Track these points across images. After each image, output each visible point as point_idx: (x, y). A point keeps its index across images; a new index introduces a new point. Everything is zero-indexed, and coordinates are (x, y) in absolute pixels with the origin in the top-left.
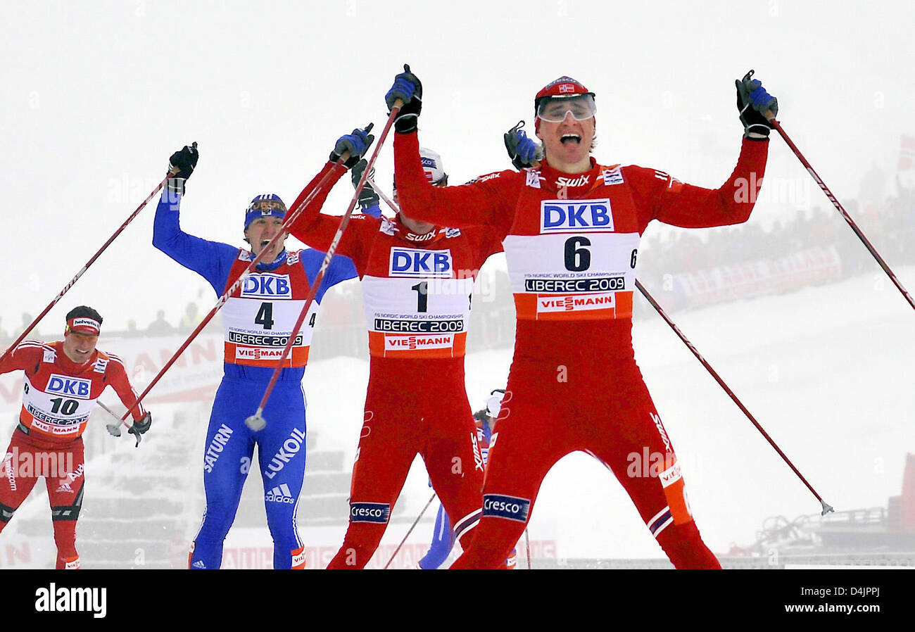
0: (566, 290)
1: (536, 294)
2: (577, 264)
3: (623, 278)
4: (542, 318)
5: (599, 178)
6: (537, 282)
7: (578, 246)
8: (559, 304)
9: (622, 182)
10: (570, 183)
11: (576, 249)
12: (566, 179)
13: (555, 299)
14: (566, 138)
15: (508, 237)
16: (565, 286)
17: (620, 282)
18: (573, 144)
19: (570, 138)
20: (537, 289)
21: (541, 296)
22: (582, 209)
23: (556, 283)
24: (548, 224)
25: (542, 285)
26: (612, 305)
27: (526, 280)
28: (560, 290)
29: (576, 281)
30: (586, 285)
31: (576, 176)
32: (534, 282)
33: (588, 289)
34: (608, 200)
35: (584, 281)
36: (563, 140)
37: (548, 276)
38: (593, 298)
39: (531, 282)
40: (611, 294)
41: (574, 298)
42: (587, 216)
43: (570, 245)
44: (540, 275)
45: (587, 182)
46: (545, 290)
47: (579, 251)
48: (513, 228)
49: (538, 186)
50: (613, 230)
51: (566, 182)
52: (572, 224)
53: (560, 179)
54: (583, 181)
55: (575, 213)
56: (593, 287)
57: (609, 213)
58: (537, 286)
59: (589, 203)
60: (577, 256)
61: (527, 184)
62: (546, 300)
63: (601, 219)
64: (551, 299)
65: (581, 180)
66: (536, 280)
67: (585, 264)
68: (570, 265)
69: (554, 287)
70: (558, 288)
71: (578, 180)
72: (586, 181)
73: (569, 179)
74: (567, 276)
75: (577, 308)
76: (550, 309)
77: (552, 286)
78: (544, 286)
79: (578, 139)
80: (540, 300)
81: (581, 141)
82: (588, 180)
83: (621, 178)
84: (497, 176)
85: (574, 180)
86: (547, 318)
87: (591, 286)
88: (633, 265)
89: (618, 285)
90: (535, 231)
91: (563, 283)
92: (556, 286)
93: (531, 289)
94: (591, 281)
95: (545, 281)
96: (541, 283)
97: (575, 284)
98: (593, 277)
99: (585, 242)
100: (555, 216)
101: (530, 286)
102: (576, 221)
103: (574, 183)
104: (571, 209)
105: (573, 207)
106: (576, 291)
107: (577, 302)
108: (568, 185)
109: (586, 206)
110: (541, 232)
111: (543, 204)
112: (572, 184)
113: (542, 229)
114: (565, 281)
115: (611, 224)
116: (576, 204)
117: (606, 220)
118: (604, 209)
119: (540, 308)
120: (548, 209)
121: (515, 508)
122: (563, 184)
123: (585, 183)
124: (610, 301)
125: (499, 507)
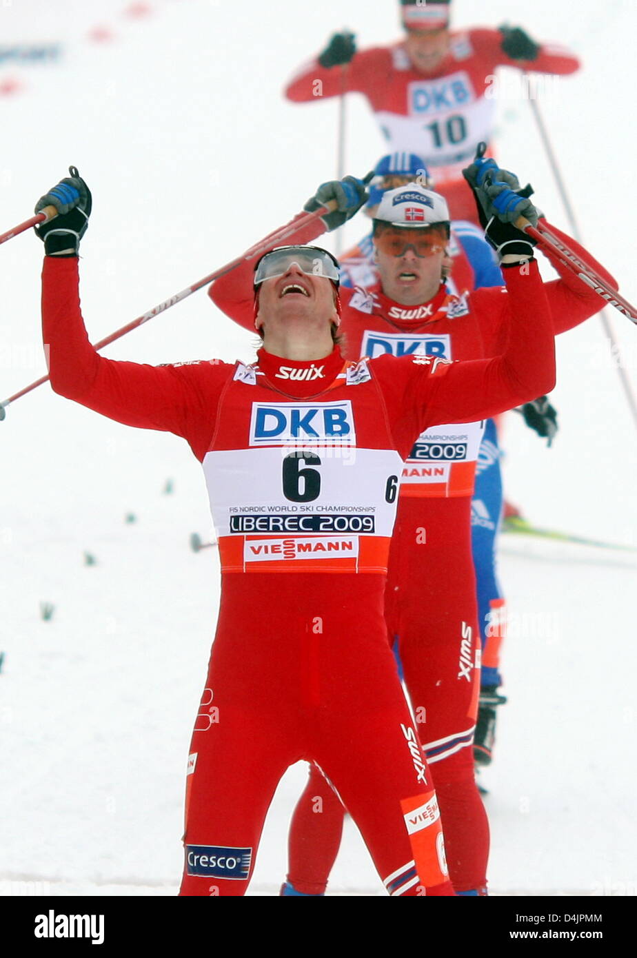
0: (285, 530)
1: (243, 536)
2: (302, 491)
3: (372, 517)
4: (252, 569)
5: (340, 376)
6: (245, 519)
7: (302, 465)
8: (274, 549)
9: (369, 379)
10: (295, 375)
11: (300, 469)
12: (290, 369)
13: (270, 543)
15: (208, 454)
16: (283, 524)
17: (368, 521)
20: (245, 529)
21: (249, 538)
22: (312, 414)
23: (271, 519)
24: (260, 432)
25: (252, 524)
26: (354, 553)
27: (232, 517)
28: (276, 529)
29: (300, 517)
30: (314, 523)
32: (240, 519)
33: (317, 529)
34: (349, 402)
35: (311, 518)
37: (261, 509)
38: (325, 542)
39: (236, 518)
40: (354, 539)
41: (297, 541)
42: (318, 423)
43: (290, 464)
44: (250, 509)
45: (321, 376)
46: (256, 530)
47: (305, 472)
48: (213, 444)
49: (253, 382)
50: (355, 445)
51: (289, 373)
52: (294, 433)
53: (282, 369)
54: (314, 373)
55: (301, 418)
56: (324, 526)
57: (350, 420)
58: (245, 524)
59: (321, 407)
60: (302, 480)
61: (235, 379)
62: (256, 544)
63: (337, 428)
64: (263, 543)
65: (311, 371)
66: (243, 517)
67: (313, 490)
68: (290, 491)
69: (267, 524)
70: (273, 526)
71: (306, 371)
72: (319, 373)
73: (293, 368)
74: (286, 508)
75: (300, 555)
76: (262, 557)
77: (266, 524)
78: (255, 523)
80: (248, 545)
82: (322, 373)
83: (368, 373)
85: (300, 371)
86: (258, 569)
87: (322, 525)
88: (391, 498)
89: (364, 527)
90: (242, 444)
91: (281, 520)
92: (271, 524)
93: (237, 530)
94: (321, 518)
95: (256, 517)
96: (250, 521)
97: (298, 521)
98: (324, 512)
99: (313, 459)
100: (271, 423)
101: (236, 525)
102: (301, 430)
103: (301, 375)
104: (295, 414)
105: (298, 411)
106: (300, 530)
107: (300, 546)
108: (292, 378)
109: (317, 411)
110: (250, 445)
111: (256, 406)
112: (298, 376)
113: (253, 440)
114: (284, 517)
115: (352, 436)
116: (304, 408)
117: (345, 429)
118: (342, 414)
119: (249, 556)
120: (262, 413)
121: (231, 863)
122: (286, 376)
123: (318, 377)
124: (350, 547)
125: (209, 863)
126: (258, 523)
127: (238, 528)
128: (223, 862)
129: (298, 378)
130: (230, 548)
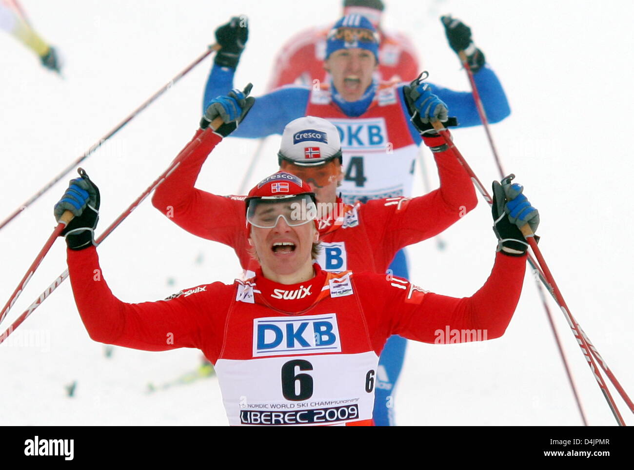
2: (298, 392)
3: (356, 406)
5: (324, 288)
6: (252, 413)
7: (297, 371)
9: (351, 293)
10: (287, 296)
11: (296, 375)
12: (283, 291)
14: (277, 246)
15: (218, 361)
16: (284, 419)
17: (353, 410)
18: (287, 252)
19: (283, 246)
20: (253, 422)
22: (303, 326)
23: (273, 414)
24: (262, 345)
25: (258, 418)
27: (241, 411)
28: (278, 422)
29: (297, 412)
30: (309, 416)
31: (295, 287)
32: (249, 413)
33: (312, 421)
34: (334, 315)
35: (306, 412)
36: (274, 249)
37: (264, 406)
39: (246, 413)
40: (342, 425)
42: (309, 335)
43: (288, 370)
44: (256, 406)
45: (309, 294)
46: (261, 423)
47: (300, 377)
48: (222, 354)
49: (251, 300)
50: (340, 351)
51: (283, 294)
52: (290, 344)
53: (276, 291)
54: (303, 292)
55: (295, 331)
56: (318, 418)
57: (335, 331)
58: (253, 418)
59: (311, 320)
60: (298, 383)
61: (237, 300)
63: (325, 338)
65: (301, 291)
66: (251, 412)
67: (307, 391)
68: (288, 392)
69: (271, 419)
70: (275, 420)
71: (297, 291)
72: (307, 292)
73: (286, 290)
74: (285, 406)
77: (269, 418)
78: (260, 417)
79: (293, 248)
81: (297, 249)
82: (310, 291)
83: (351, 288)
84: (203, 289)
85: (292, 292)
87: (315, 417)
88: (370, 388)
89: (349, 414)
90: (247, 355)
91: (282, 416)
92: (274, 419)
93: (246, 422)
94: (315, 412)
95: (261, 412)
96: (257, 415)
97: (295, 415)
98: (317, 407)
99: (306, 366)
100: (270, 336)
101: (246, 419)
102: (296, 341)
103: (293, 295)
104: (290, 327)
105: (292, 325)
106: (298, 423)
108: (285, 298)
109: (307, 323)
110: (254, 356)
111: (256, 322)
112: (290, 296)
113: (255, 352)
114: (285, 413)
115: (338, 344)
116: (297, 321)
117: (332, 339)
118: (329, 326)
120: (262, 328)
122: (280, 297)
123: (307, 295)
126: (263, 418)
127: (247, 420)
129: (290, 297)
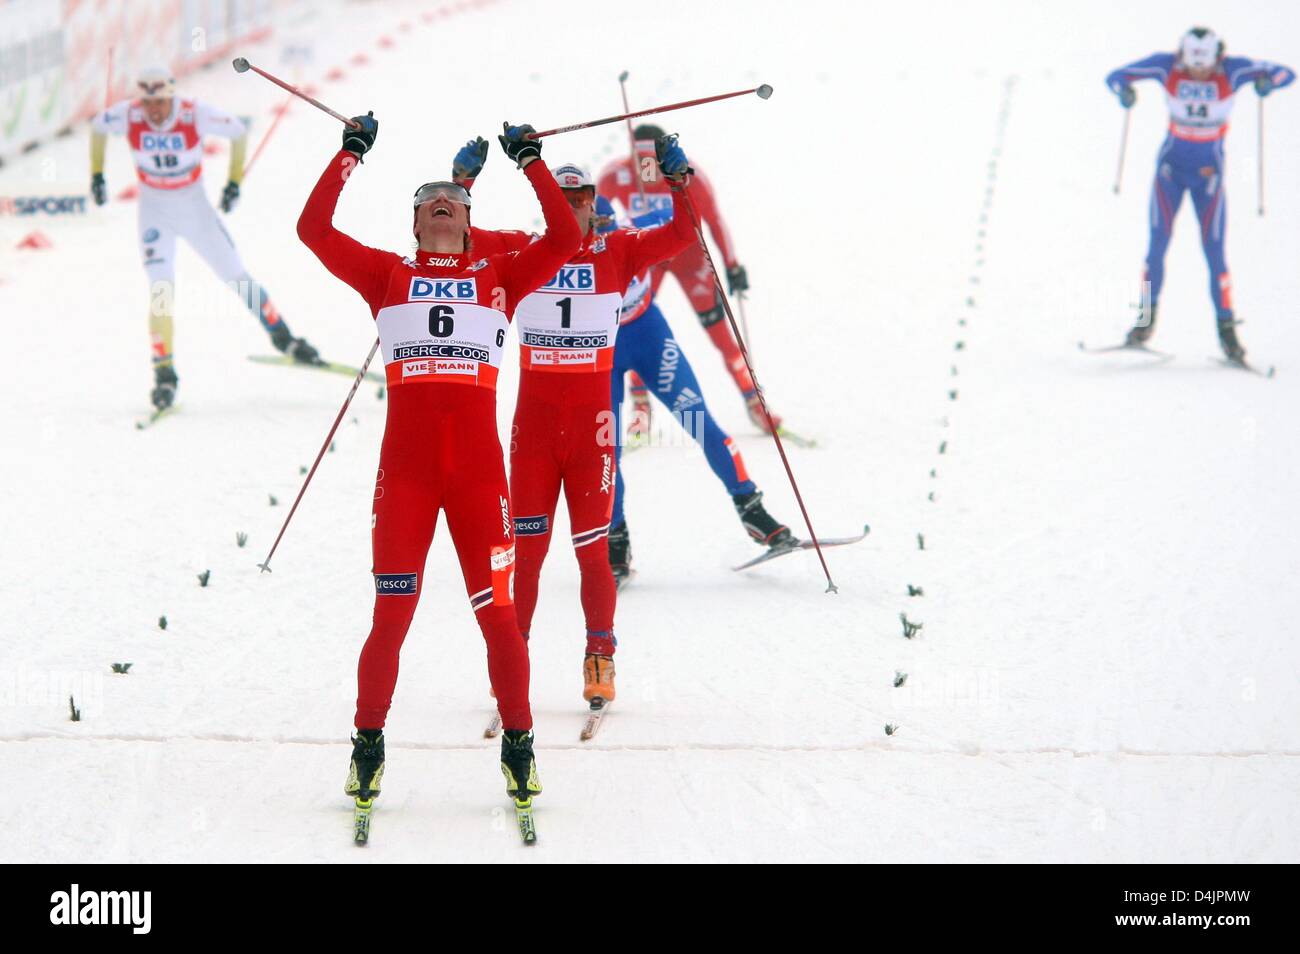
0: (430, 355)
1: (402, 361)
2: (441, 330)
3: (487, 352)
4: (407, 381)
6: (404, 349)
7: (442, 313)
8: (422, 367)
9: (487, 267)
11: (440, 317)
12: (436, 259)
13: (419, 363)
15: (381, 311)
16: (428, 351)
17: (484, 354)
20: (403, 356)
21: (406, 361)
22: (449, 285)
23: (421, 348)
25: (408, 352)
26: (475, 372)
27: (395, 350)
28: (424, 354)
29: (440, 346)
30: (449, 351)
31: (445, 256)
32: (401, 350)
33: (451, 355)
35: (447, 347)
37: (414, 342)
38: (456, 363)
39: (398, 350)
40: (475, 363)
41: (437, 362)
42: (453, 290)
43: (434, 313)
44: (407, 343)
46: (411, 356)
47: (443, 318)
48: (384, 303)
49: (413, 266)
50: (477, 303)
51: (436, 261)
52: (438, 294)
53: (431, 260)
54: (451, 262)
55: (442, 287)
56: (456, 353)
57: (474, 289)
58: (403, 353)
59: (455, 282)
60: (441, 323)
61: (402, 263)
62: (410, 365)
63: (465, 292)
64: (415, 363)
65: (450, 260)
66: (402, 348)
67: (449, 330)
68: (434, 330)
69: (418, 352)
71: (447, 260)
72: (455, 263)
73: (438, 258)
74: (431, 341)
75: (439, 371)
76: (415, 373)
77: (417, 351)
78: (410, 352)
80: (405, 365)
82: (457, 262)
85: (443, 260)
86: (412, 381)
87: (454, 352)
88: (499, 343)
89: (482, 357)
90: (403, 301)
91: (427, 349)
92: (421, 351)
93: (398, 358)
94: (453, 348)
95: (411, 348)
96: (407, 350)
97: (438, 349)
98: (456, 344)
99: (449, 310)
100: (423, 288)
101: (398, 355)
102: (442, 293)
103: (443, 263)
104: (439, 285)
105: (440, 283)
106: (439, 355)
107: (439, 365)
108: (437, 265)
109: (452, 283)
110: (409, 301)
111: (414, 279)
112: (440, 263)
113: (410, 297)
114: (429, 346)
115: (475, 297)
116: (444, 282)
117: (471, 293)
118: (469, 285)
119: (406, 373)
120: (417, 284)
121: (403, 584)
122: (433, 264)
124: (472, 368)
125: (389, 585)
126: (412, 351)
127: (399, 356)
128: (398, 584)
129: (441, 264)
130: (393, 370)
